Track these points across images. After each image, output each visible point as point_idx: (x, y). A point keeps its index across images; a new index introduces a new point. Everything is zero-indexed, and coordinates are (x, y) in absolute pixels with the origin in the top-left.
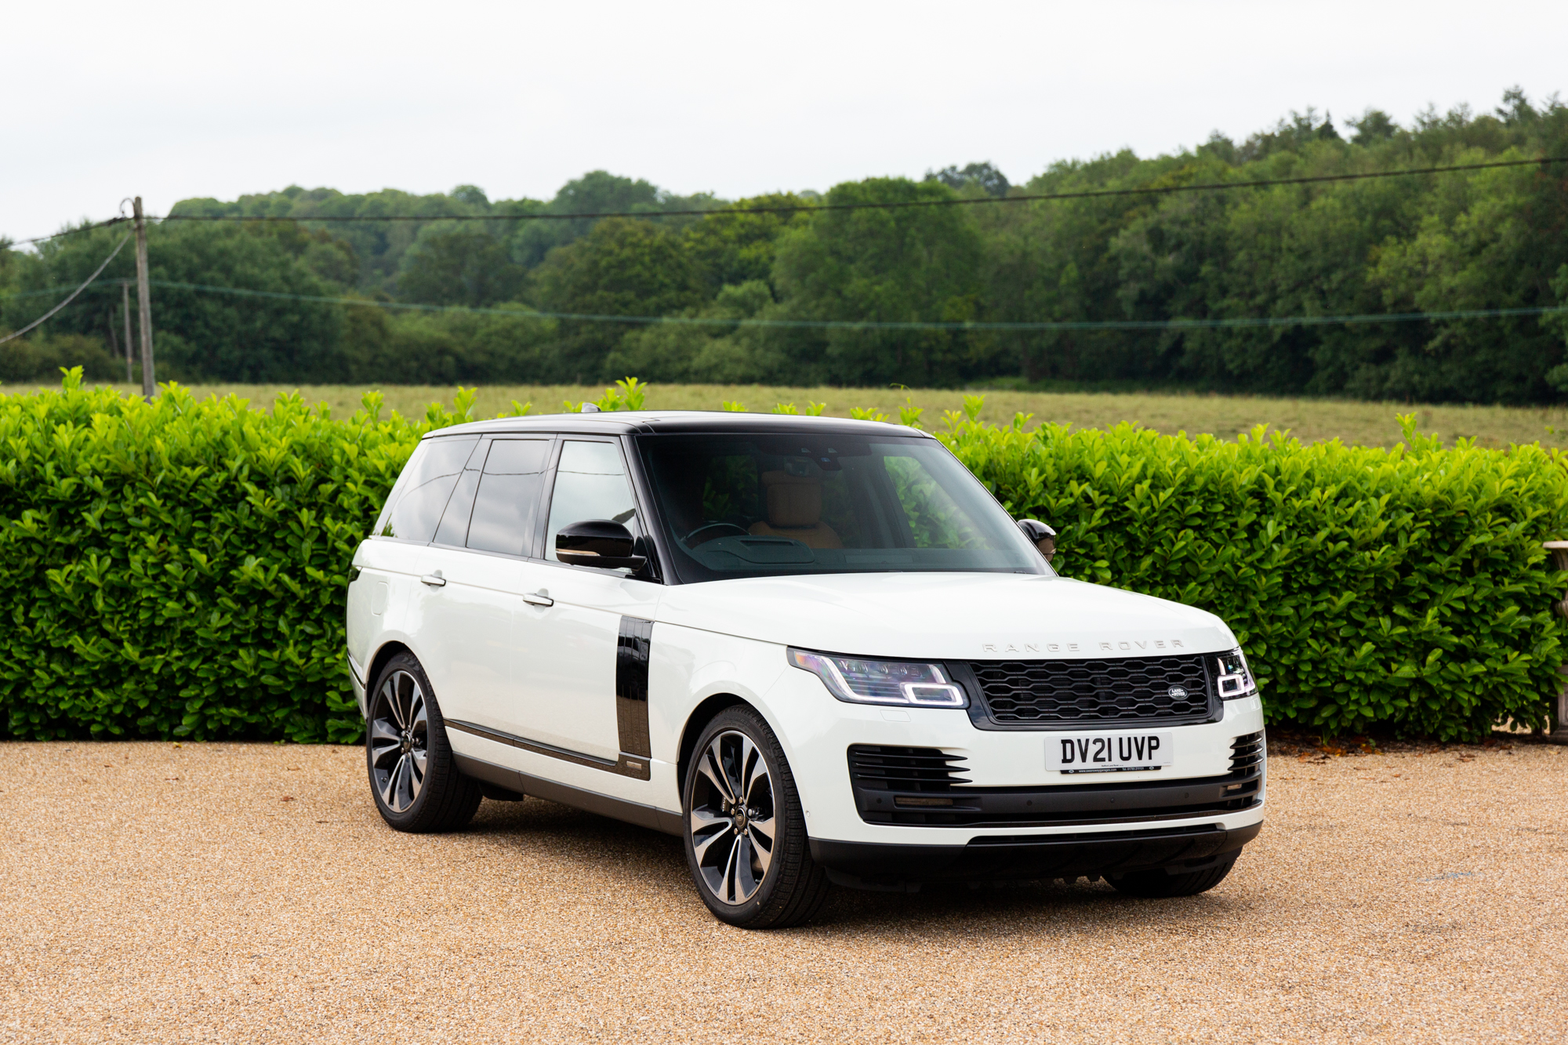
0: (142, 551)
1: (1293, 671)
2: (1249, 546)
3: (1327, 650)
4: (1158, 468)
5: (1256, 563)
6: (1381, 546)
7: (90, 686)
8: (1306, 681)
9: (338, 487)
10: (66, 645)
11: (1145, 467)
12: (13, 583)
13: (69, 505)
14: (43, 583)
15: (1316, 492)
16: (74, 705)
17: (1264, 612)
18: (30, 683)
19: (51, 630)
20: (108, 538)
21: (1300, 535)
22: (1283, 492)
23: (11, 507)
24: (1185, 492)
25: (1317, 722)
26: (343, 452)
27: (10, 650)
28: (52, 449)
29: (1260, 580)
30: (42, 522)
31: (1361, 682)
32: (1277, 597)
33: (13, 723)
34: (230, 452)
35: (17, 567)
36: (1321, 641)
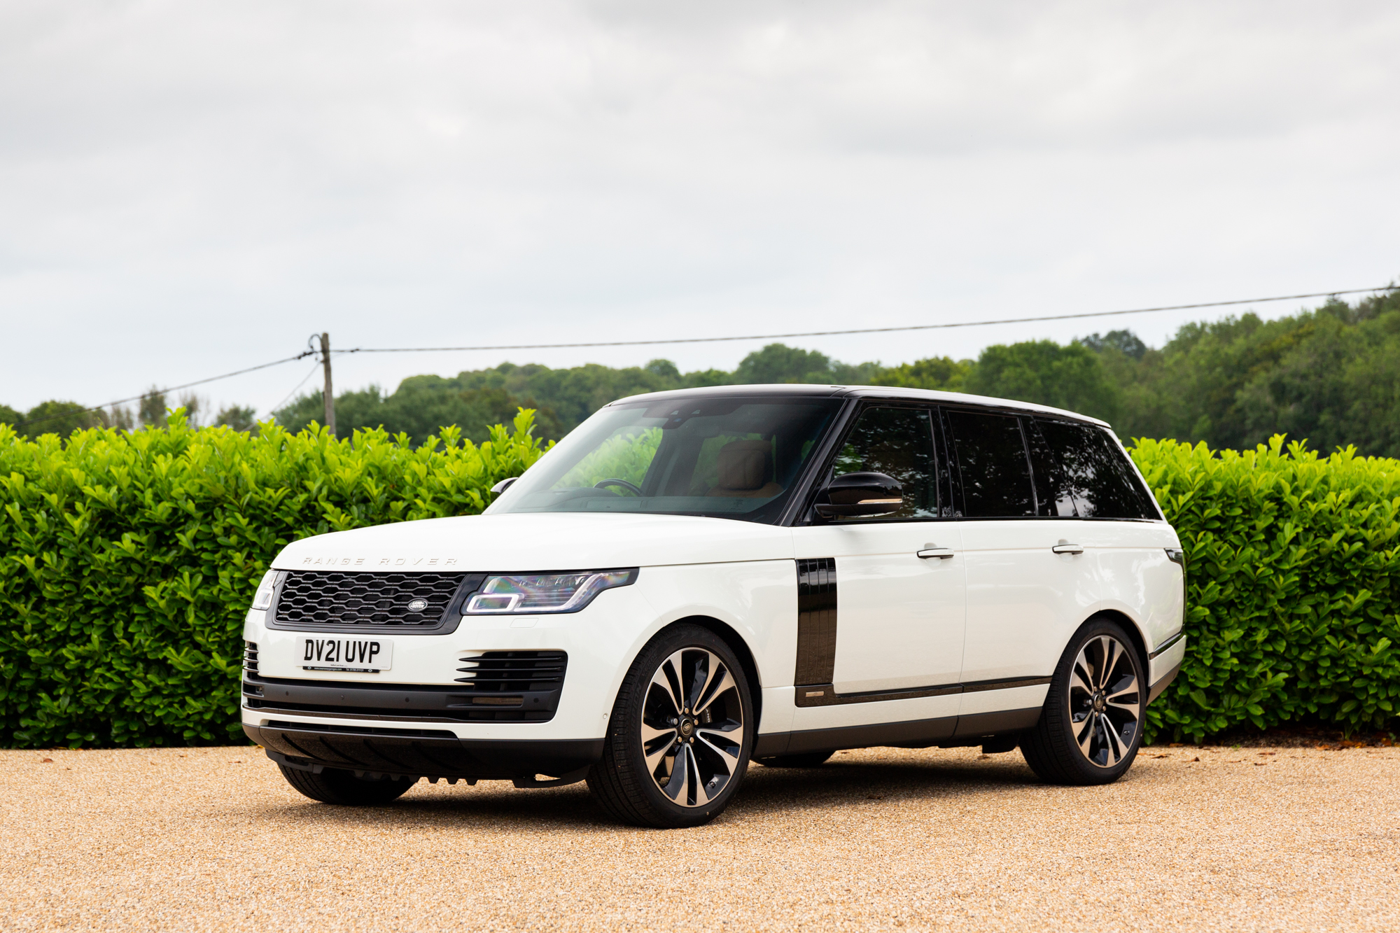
0: (230, 568)
1: (1313, 666)
2: (1266, 548)
3: (1344, 646)
4: (1179, 474)
5: (1274, 564)
6: (1395, 546)
7: (183, 695)
8: (1326, 676)
9: (409, 505)
10: (161, 657)
11: (1166, 474)
12: (113, 600)
13: (165, 527)
14: (141, 599)
15: (1332, 496)
16: (169, 712)
17: (1283, 610)
18: (129, 692)
19: (148, 643)
20: (199, 557)
21: (1316, 537)
22: (1299, 497)
23: (113, 531)
24: (1204, 496)
25: (1339, 717)
26: (414, 474)
27: (110, 663)
28: (151, 477)
29: (1278, 579)
30: (141, 544)
31: (1378, 675)
32: (1295, 596)
33: (114, 732)
34: (311, 473)
35: (118, 585)
36: (1340, 638)
